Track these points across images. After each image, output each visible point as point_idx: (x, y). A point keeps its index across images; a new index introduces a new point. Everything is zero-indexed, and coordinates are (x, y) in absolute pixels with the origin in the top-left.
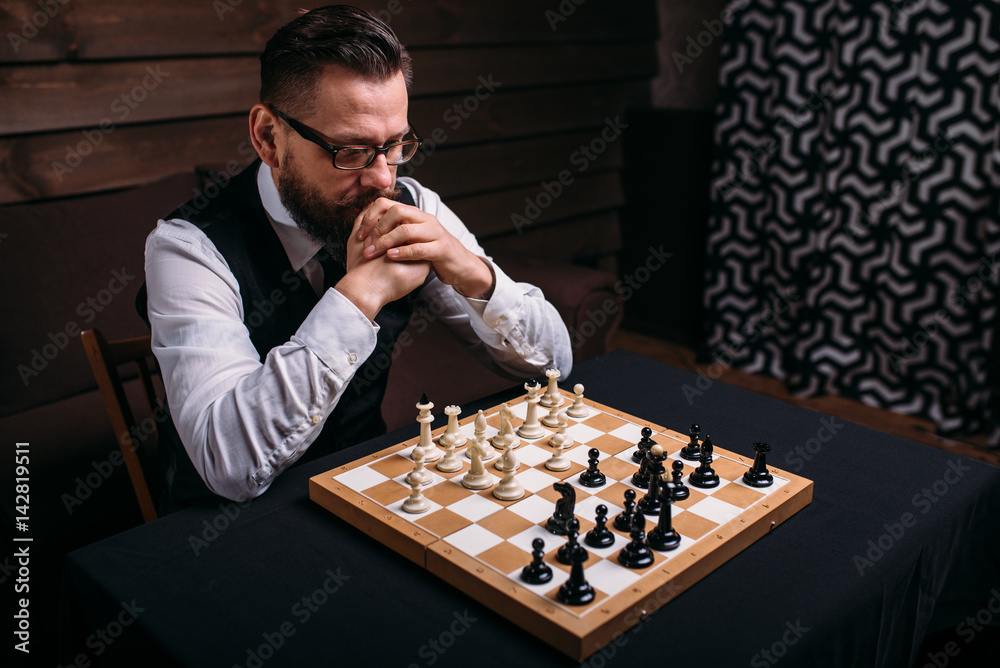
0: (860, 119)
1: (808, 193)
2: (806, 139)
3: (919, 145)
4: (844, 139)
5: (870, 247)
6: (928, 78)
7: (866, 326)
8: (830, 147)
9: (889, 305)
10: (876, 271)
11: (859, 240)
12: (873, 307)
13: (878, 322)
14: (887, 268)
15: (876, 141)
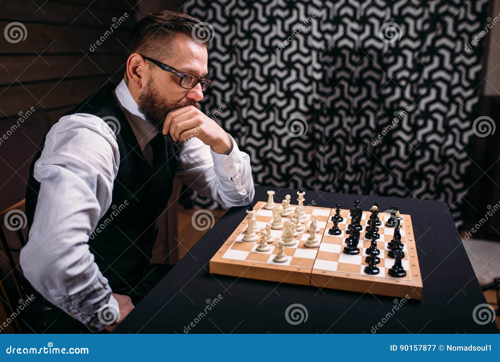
0: (253, 84)
1: (232, 120)
2: (228, 95)
3: (281, 95)
4: (247, 94)
5: (263, 142)
6: (281, 65)
7: (264, 178)
8: (241, 98)
9: (275, 167)
10: (266, 153)
11: (258, 140)
12: (267, 169)
13: (270, 175)
14: (271, 150)
15: (261, 94)
